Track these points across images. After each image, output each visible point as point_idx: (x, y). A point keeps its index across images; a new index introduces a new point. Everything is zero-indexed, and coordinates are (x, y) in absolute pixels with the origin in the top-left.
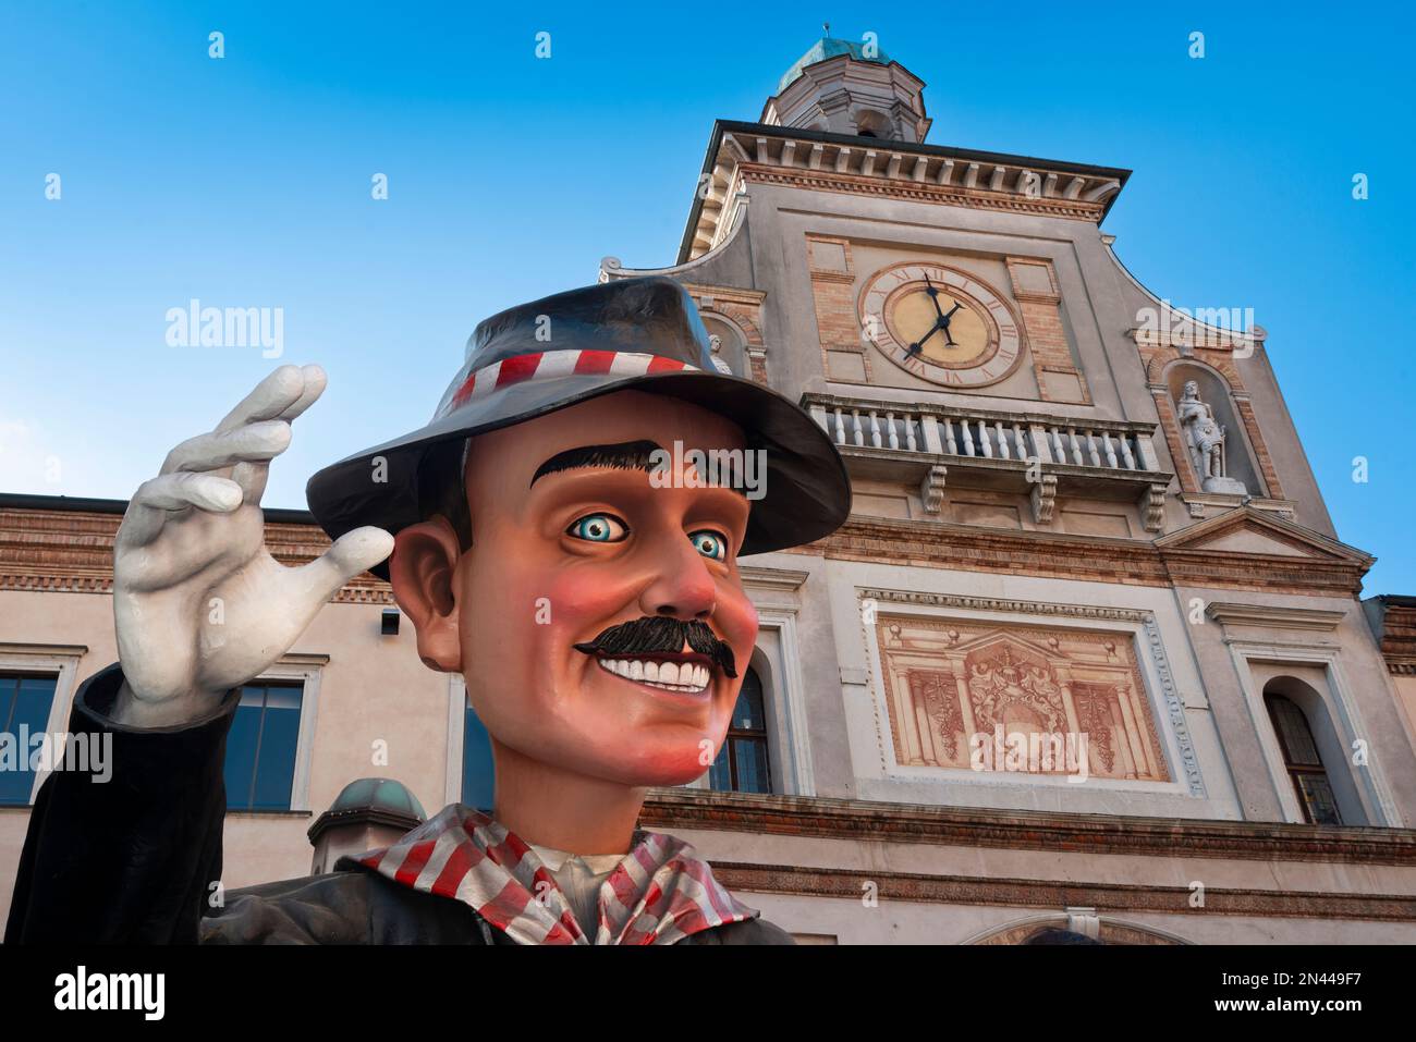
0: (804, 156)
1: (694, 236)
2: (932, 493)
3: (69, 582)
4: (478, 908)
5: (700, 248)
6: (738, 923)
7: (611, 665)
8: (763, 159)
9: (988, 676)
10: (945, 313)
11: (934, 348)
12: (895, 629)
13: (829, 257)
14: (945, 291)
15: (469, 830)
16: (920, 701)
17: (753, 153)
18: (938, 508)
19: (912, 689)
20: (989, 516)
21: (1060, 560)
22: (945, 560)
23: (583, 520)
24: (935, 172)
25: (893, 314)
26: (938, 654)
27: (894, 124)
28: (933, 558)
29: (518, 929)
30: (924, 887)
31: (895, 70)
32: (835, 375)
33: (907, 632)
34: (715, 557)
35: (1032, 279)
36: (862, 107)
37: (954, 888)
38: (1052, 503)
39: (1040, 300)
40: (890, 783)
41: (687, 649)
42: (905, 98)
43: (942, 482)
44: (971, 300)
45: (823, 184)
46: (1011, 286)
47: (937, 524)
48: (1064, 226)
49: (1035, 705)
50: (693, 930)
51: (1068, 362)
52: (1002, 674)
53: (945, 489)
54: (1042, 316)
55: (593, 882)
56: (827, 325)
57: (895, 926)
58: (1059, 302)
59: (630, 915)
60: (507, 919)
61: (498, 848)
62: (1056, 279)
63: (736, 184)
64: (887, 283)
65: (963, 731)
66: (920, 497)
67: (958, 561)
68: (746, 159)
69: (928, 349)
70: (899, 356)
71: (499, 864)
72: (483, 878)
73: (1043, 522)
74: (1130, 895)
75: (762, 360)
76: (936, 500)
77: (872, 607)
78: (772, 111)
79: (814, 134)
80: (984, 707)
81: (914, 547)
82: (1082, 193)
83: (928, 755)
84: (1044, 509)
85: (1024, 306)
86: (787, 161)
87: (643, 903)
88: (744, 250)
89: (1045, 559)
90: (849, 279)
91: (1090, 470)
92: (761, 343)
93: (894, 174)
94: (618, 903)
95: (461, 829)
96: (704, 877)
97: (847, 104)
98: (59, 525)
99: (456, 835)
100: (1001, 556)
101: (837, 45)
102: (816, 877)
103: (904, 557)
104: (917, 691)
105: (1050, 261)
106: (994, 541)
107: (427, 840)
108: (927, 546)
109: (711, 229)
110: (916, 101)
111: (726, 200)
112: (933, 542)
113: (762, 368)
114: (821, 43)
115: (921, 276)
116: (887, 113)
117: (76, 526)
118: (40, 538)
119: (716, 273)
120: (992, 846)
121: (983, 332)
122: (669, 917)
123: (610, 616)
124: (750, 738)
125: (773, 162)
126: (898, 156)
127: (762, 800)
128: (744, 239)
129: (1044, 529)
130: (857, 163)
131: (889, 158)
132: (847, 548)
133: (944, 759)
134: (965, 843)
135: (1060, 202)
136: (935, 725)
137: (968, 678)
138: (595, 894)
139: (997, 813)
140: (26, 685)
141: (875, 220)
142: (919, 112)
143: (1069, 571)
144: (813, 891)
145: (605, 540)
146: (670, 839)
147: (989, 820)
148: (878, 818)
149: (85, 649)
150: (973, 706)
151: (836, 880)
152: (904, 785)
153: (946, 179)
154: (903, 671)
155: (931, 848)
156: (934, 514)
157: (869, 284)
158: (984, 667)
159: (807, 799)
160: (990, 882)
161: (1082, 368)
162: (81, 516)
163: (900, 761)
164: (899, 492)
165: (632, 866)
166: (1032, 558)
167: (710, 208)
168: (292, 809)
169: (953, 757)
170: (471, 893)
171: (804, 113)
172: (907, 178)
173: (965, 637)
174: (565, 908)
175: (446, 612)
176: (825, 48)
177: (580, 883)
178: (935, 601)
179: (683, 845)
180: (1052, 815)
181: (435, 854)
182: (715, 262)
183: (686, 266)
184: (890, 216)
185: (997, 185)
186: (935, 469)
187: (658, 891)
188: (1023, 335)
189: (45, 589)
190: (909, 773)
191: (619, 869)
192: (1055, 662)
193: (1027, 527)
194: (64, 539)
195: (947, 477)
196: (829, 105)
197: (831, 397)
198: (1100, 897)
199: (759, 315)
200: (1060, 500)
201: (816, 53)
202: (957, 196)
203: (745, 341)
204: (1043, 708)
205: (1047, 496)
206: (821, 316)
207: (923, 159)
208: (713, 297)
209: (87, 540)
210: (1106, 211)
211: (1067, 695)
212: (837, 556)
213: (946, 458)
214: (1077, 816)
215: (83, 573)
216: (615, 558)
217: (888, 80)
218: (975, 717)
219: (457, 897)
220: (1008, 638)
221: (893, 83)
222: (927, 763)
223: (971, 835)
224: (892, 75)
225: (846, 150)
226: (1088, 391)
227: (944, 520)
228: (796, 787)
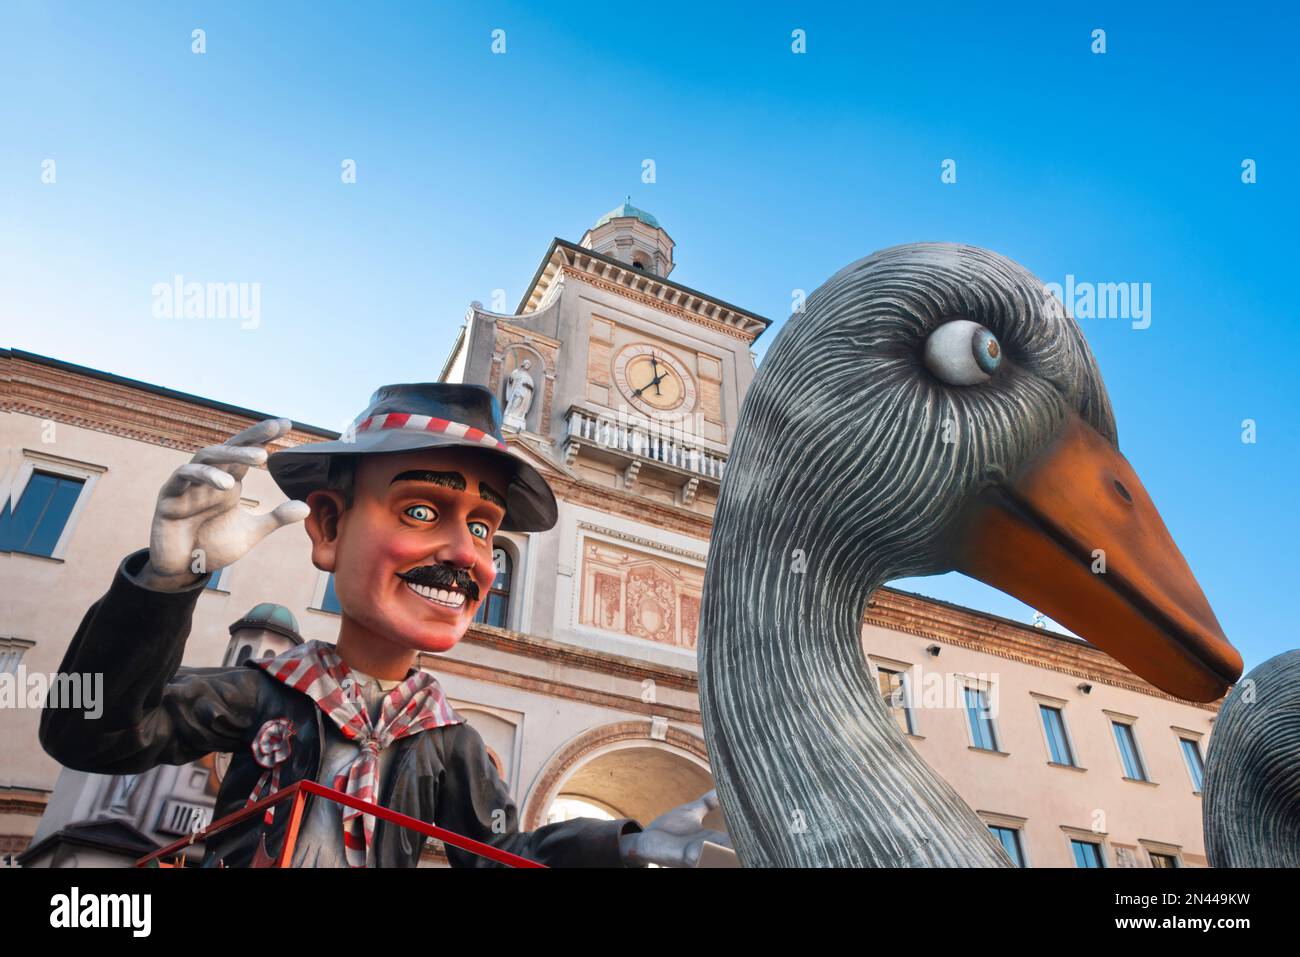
0: (600, 269)
1: (528, 298)
2: (630, 476)
3: (104, 426)
4: (316, 700)
5: (531, 306)
6: (454, 725)
7: (413, 586)
8: (577, 265)
9: (638, 583)
10: (659, 376)
11: (648, 394)
12: (594, 548)
13: (602, 330)
14: (661, 364)
15: (321, 657)
16: (598, 590)
17: (572, 260)
18: (633, 485)
19: (596, 582)
20: (659, 494)
21: (691, 526)
22: (629, 514)
23: (415, 507)
24: (670, 296)
25: (630, 369)
26: (614, 566)
27: (654, 262)
28: (623, 512)
29: (336, 715)
30: (579, 694)
31: (661, 233)
32: (591, 398)
33: (601, 551)
34: (481, 537)
35: (709, 367)
36: (638, 248)
37: (595, 697)
38: (693, 494)
39: (711, 380)
40: (572, 633)
41: (455, 585)
42: (663, 250)
43: (637, 471)
44: (674, 372)
45: (607, 288)
46: (697, 369)
47: (629, 494)
48: (732, 342)
49: (661, 604)
50: (428, 727)
51: (718, 418)
52: (646, 583)
53: (638, 475)
54: (710, 389)
55: (381, 694)
56: (593, 369)
57: (558, 713)
58: (720, 384)
59: (397, 714)
60: (331, 709)
61: (334, 669)
62: (722, 370)
63: (559, 275)
64: (631, 352)
65: (618, 610)
66: (624, 476)
67: (636, 516)
68: (567, 263)
69: (645, 394)
70: (629, 395)
71: (332, 677)
72: (323, 685)
73: (687, 504)
74: (687, 714)
75: (552, 381)
76: (632, 480)
77: (584, 533)
78: (588, 237)
79: (607, 258)
80: (633, 600)
81: (614, 504)
82: (746, 326)
83: (597, 621)
84: (688, 497)
85: (702, 382)
86: (590, 270)
87: (406, 709)
88: (555, 315)
89: (683, 524)
90: (610, 345)
91: (716, 480)
92: (554, 371)
93: (647, 292)
94: (392, 707)
95: (316, 656)
96: (440, 700)
97: (630, 245)
98: (104, 390)
99: (313, 659)
100: (660, 518)
101: (632, 209)
102: (520, 679)
103: (607, 508)
104: (599, 585)
105: (721, 360)
106: (658, 509)
107: (296, 659)
108: (622, 505)
109: (540, 297)
110: (669, 252)
111: (552, 283)
112: (625, 503)
113: (551, 385)
114: (623, 206)
115: (650, 353)
116: (652, 256)
117: (115, 393)
118: (90, 395)
119: (536, 325)
120: (620, 676)
121: (676, 392)
122: (417, 719)
123: (417, 561)
124: (499, 595)
125: (582, 269)
126: (651, 282)
127: (498, 631)
128: (556, 309)
129: (686, 508)
130: (628, 281)
131: (646, 283)
132: (577, 497)
133: (605, 624)
134: (606, 673)
135: (733, 329)
136: (604, 605)
137: (628, 582)
138: (380, 702)
139: (627, 659)
140: (63, 483)
141: (631, 315)
142: (669, 259)
143: (694, 533)
144: (518, 687)
145: (424, 520)
146: (428, 676)
147: (622, 662)
148: (561, 652)
149: (106, 469)
150: (627, 598)
151: (531, 682)
152: (579, 636)
153: (675, 301)
154: (593, 572)
155: (587, 673)
156: (628, 487)
157: (621, 350)
158: (638, 577)
159: (524, 635)
160: (614, 696)
161: (725, 423)
162: (120, 388)
163: (581, 622)
164: (613, 472)
165: (404, 689)
166: (676, 523)
167: (541, 285)
168: (219, 588)
169: (610, 624)
170: (315, 692)
171: (605, 244)
172: (653, 295)
173: (632, 559)
174: (363, 706)
175: (331, 540)
176: (625, 210)
177: (375, 694)
178: (619, 537)
179: (433, 680)
180: (656, 665)
181: (299, 667)
182: (537, 319)
183: (520, 316)
184: (640, 315)
185: (702, 311)
186: (635, 463)
187: (415, 705)
188: (698, 397)
189: (87, 427)
190: (584, 629)
191: (396, 689)
192: (676, 582)
193: (677, 505)
194: (106, 399)
195: (640, 469)
196: (621, 243)
197: (586, 410)
198: (671, 713)
199: (556, 354)
200: (698, 493)
201: (619, 212)
202: (679, 312)
203: (544, 368)
204: (664, 606)
205: (691, 490)
206: (590, 363)
207: (665, 287)
208: (531, 338)
209: (120, 403)
210: (756, 339)
211: (678, 600)
212: (570, 500)
213: (642, 458)
214: (668, 668)
215: (113, 422)
216: (428, 530)
217: (655, 237)
218: (627, 604)
219: (307, 693)
220: (654, 563)
221: (658, 240)
222: (595, 625)
223: (611, 669)
224: (658, 235)
225: (624, 272)
226: (726, 436)
227: (633, 492)
228: (520, 627)
